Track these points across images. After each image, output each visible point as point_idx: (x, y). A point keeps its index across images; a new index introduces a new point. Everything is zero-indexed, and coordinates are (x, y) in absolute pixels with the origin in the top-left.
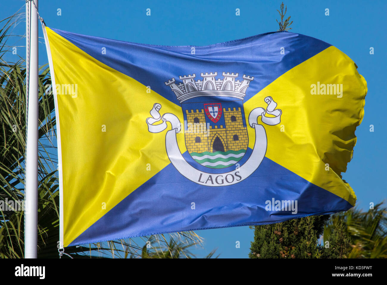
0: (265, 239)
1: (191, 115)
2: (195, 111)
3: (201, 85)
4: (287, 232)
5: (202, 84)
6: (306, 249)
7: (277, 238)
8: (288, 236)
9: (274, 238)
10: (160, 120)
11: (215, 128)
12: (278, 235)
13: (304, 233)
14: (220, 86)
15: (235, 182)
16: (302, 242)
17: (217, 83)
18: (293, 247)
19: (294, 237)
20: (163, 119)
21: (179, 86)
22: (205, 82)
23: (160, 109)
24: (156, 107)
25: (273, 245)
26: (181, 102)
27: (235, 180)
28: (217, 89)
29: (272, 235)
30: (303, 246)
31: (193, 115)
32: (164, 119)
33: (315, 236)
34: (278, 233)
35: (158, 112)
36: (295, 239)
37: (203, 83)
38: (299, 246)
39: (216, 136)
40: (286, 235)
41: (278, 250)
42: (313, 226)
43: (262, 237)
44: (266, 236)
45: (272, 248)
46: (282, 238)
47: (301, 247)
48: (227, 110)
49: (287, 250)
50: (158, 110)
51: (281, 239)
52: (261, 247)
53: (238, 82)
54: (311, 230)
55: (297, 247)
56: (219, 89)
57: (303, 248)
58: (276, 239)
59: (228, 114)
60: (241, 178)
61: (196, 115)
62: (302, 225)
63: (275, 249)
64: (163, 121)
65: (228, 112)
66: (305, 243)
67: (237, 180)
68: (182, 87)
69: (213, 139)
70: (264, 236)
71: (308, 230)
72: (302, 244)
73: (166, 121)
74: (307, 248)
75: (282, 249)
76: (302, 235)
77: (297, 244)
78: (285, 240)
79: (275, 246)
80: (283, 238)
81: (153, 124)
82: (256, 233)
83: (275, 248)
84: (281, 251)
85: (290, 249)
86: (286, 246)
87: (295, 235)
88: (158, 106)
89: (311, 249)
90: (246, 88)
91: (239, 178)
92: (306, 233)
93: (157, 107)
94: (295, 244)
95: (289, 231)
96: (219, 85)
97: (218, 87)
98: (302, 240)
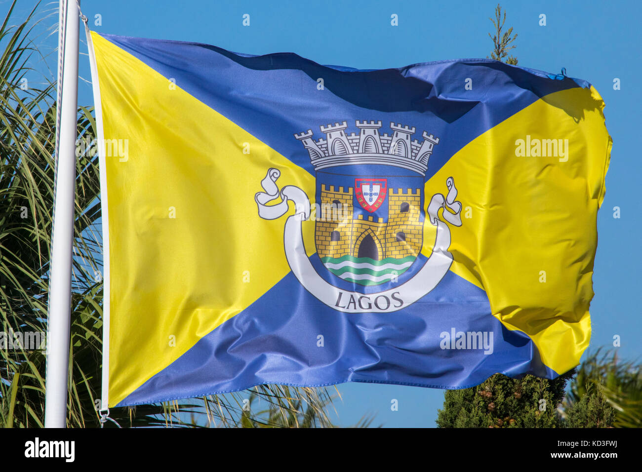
0: (463, 405)
1: (329, 195)
2: (337, 190)
3: (356, 143)
4: (503, 394)
5: (358, 141)
6: (534, 424)
7: (484, 403)
8: (504, 400)
9: (479, 403)
10: (278, 197)
11: (368, 220)
12: (487, 397)
13: (531, 397)
14: (388, 147)
15: (392, 309)
16: (528, 412)
17: (382, 141)
18: (512, 420)
19: (514, 403)
20: (283, 196)
21: (318, 144)
22: (363, 137)
23: (277, 178)
24: (271, 174)
25: (477, 414)
26: (316, 169)
27: (392, 305)
28: (383, 151)
29: (475, 398)
30: (529, 419)
31: (332, 196)
32: (285, 196)
33: (550, 402)
34: (487, 395)
35: (274, 182)
36: (516, 406)
37: (360, 139)
38: (523, 418)
39: (366, 233)
40: (500, 398)
41: (485, 424)
42: (548, 385)
43: (457, 401)
44: (465, 399)
45: (475, 419)
46: (492, 404)
47: (526, 420)
48: (396, 192)
49: (502, 424)
50: (274, 179)
51: (491, 406)
52: (455, 419)
53: (416, 143)
54: (545, 392)
55: (519, 419)
56: (386, 152)
57: (530, 421)
58: (482, 404)
59: (397, 198)
60: (402, 302)
61: (337, 196)
62: (529, 382)
63: (479, 421)
64: (283, 198)
65: (397, 195)
66: (533, 414)
67: (395, 306)
68: (323, 146)
69: (360, 236)
70: (461, 399)
71: (539, 391)
72: (527, 415)
73: (287, 200)
74: (537, 422)
75: (491, 421)
76: (528, 400)
77: (519, 415)
78: (498, 408)
79: (481, 417)
80: (495, 403)
81: (266, 205)
82: (448, 396)
83: (481, 421)
84: (490, 425)
85: (505, 423)
86: (499, 417)
87: (516, 400)
88: (274, 173)
89: (542, 423)
90: (429, 155)
91: (398, 304)
92: (535, 396)
93: (273, 175)
94: (515, 415)
95: (505, 392)
96: (385, 145)
97: (384, 148)
98: (527, 408)
